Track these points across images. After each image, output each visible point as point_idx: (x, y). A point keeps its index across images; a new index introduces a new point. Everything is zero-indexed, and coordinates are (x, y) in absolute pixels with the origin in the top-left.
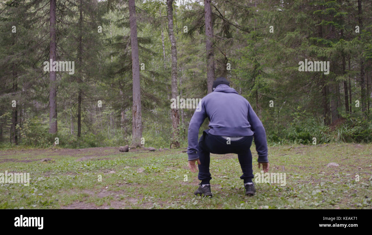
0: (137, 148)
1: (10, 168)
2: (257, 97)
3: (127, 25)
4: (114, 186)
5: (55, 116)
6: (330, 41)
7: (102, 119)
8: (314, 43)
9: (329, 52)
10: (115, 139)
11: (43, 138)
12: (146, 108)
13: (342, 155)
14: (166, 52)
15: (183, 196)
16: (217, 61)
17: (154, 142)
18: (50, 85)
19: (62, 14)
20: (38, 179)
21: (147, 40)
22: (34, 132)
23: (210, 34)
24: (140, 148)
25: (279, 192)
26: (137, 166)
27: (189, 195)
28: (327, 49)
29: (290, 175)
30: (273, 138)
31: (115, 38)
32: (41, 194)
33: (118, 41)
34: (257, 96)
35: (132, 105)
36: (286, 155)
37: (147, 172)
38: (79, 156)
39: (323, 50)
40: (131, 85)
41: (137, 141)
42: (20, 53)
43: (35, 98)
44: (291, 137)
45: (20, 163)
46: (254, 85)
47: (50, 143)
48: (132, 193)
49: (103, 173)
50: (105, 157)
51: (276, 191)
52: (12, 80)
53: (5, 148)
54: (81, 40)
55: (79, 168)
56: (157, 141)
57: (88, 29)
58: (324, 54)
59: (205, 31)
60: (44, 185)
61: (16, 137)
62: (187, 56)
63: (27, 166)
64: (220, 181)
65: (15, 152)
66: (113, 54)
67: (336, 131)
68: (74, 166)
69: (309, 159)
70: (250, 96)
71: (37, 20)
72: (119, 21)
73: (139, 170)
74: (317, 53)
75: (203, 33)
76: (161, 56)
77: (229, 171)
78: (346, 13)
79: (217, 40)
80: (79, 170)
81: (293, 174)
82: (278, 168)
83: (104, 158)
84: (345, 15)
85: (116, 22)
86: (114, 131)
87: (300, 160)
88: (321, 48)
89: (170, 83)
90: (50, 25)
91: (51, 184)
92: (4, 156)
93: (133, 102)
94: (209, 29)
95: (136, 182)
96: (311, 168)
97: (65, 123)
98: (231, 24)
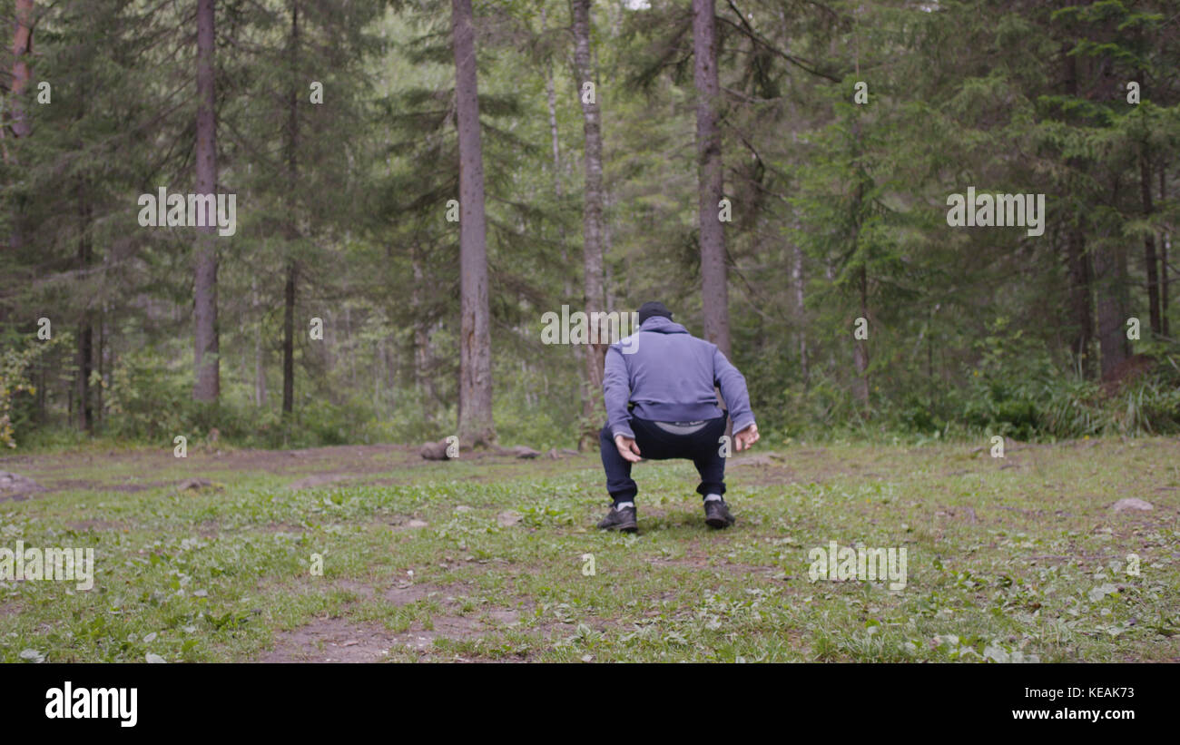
0: (476, 450)
1: (82, 509)
2: (865, 288)
3: (442, 55)
4: (434, 569)
5: (214, 346)
6: (1104, 107)
7: (356, 356)
8: (1053, 112)
9: (1101, 143)
10: (401, 420)
11: (176, 415)
12: (501, 321)
13: (1151, 474)
14: (563, 145)
15: (665, 602)
16: (730, 172)
17: (524, 429)
18: (196, 247)
19: (236, 19)
20: (180, 543)
21: (505, 103)
22: (147, 396)
23: (710, 86)
24: (486, 447)
25: (978, 591)
26: (492, 506)
27: (683, 598)
28: (1096, 133)
29: (998, 538)
30: (915, 418)
31: (405, 97)
32: (204, 593)
33: (414, 105)
34: (865, 283)
35: (459, 313)
36: (967, 472)
37: (531, 524)
38: (294, 473)
39: (1083, 135)
40: (456, 249)
41: (475, 427)
42: (101, 146)
43: (149, 289)
44: (974, 417)
45: (110, 494)
46: (854, 250)
47: (196, 430)
48: (497, 592)
49: (386, 525)
50: (380, 476)
51: (965, 587)
52: (78, 230)
53: (57, 446)
54: (294, 102)
55: (307, 512)
56: (533, 427)
57: (317, 67)
58: (1086, 149)
59: (692, 77)
60: (209, 564)
61: (88, 413)
62: (631, 157)
63: (137, 502)
64: (776, 555)
65: (87, 459)
66: (396, 150)
67: (1120, 397)
68: (291, 504)
69: (1045, 486)
70: (842, 285)
71: (155, 40)
72: (416, 42)
73: (503, 518)
74: (1061, 144)
75: (686, 80)
76: (546, 156)
77: (797, 523)
78: (1159, 16)
79: (734, 104)
80: (310, 515)
81: (1007, 532)
82: (953, 515)
83: (378, 480)
84: (1154, 24)
85: (406, 46)
86: (396, 395)
87: (1018, 488)
88: (1075, 129)
89: (578, 240)
90: (198, 55)
91: (230, 561)
92: (58, 471)
93: (465, 303)
94: (706, 68)
95: (503, 556)
96: (1062, 516)
97: (239, 369)
98: (778, 53)
